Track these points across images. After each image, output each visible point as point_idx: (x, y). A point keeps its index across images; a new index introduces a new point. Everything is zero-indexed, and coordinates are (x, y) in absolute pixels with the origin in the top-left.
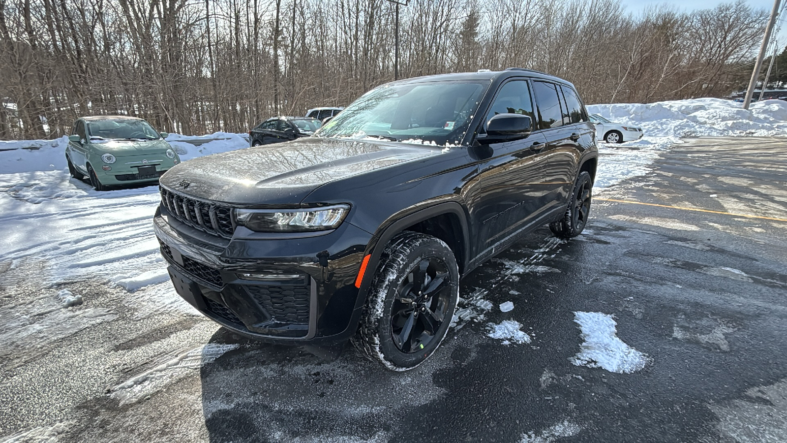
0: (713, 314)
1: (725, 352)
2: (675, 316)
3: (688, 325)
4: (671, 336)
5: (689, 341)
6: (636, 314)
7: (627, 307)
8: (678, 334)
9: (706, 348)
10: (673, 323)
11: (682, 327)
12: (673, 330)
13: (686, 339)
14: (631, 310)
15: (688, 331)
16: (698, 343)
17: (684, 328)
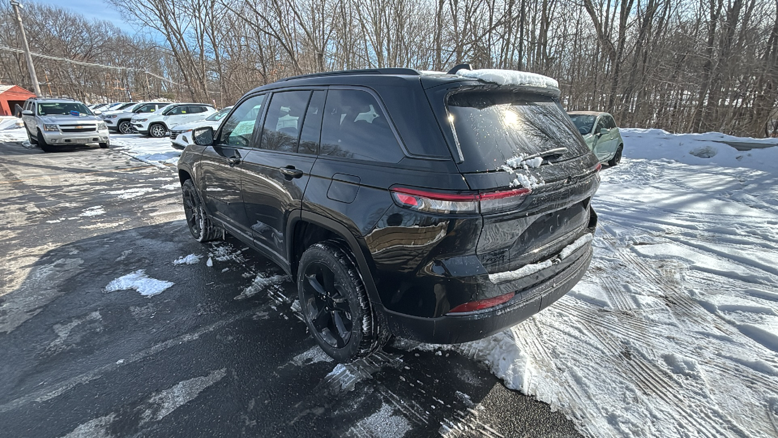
0: (72, 350)
1: (57, 323)
2: (105, 327)
3: (91, 325)
4: (100, 310)
5: (86, 315)
6: (135, 308)
7: (147, 308)
8: (96, 315)
9: (71, 318)
10: (103, 319)
11: (96, 321)
12: (101, 315)
13: (88, 315)
14: (143, 308)
15: (89, 321)
16: (78, 317)
17: (93, 321)
